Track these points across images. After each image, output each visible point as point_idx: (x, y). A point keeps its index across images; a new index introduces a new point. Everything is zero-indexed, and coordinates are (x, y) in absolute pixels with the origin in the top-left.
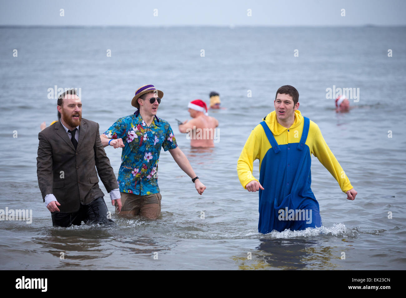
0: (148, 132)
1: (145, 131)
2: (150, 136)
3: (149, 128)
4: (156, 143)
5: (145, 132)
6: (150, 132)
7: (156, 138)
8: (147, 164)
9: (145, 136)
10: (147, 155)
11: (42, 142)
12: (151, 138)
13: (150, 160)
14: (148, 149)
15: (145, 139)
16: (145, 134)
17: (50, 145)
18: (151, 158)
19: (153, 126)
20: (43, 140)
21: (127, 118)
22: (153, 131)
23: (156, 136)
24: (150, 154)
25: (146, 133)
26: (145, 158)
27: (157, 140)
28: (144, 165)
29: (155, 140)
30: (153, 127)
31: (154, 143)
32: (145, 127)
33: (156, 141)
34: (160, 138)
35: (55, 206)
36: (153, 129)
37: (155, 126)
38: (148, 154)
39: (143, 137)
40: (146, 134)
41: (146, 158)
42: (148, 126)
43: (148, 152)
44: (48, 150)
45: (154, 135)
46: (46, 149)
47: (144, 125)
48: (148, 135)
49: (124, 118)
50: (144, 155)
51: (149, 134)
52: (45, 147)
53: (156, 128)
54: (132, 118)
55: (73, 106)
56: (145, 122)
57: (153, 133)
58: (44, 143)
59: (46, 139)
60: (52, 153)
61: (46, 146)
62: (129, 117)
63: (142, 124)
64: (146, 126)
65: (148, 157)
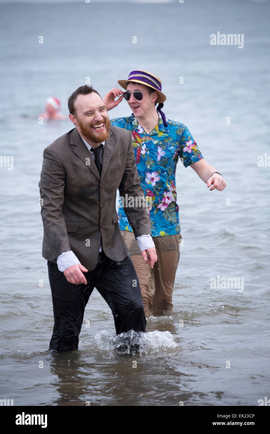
0: (147, 142)
1: (142, 141)
2: (151, 148)
3: (150, 136)
4: (161, 157)
5: (143, 143)
6: (151, 142)
7: (160, 150)
8: (153, 189)
9: (144, 147)
10: (149, 176)
11: (53, 165)
12: (152, 149)
13: (156, 182)
14: (151, 167)
15: (143, 152)
16: (143, 145)
17: (65, 170)
18: (157, 179)
19: (155, 132)
20: (54, 162)
21: (120, 120)
22: (155, 140)
23: (160, 147)
24: (153, 175)
25: (145, 143)
26: (147, 181)
27: (161, 152)
28: (148, 191)
29: (158, 154)
30: (156, 135)
31: (157, 157)
32: (142, 134)
33: (160, 154)
34: (167, 150)
35: (81, 275)
36: (155, 137)
37: (158, 132)
38: (151, 174)
39: (141, 149)
40: (145, 145)
41: (149, 181)
42: (148, 133)
43: (151, 171)
44: (60, 178)
45: (157, 145)
46: (57, 177)
47: (141, 131)
48: (147, 147)
49: (114, 121)
50: (145, 177)
51: (149, 144)
52: (56, 173)
53: (161, 135)
54: (126, 121)
55: (91, 113)
56: (142, 128)
57: (155, 142)
58: (55, 166)
59: (59, 161)
60: (65, 182)
61: (59, 172)
62: (122, 120)
63: (138, 130)
64: (145, 133)
65: (152, 179)
